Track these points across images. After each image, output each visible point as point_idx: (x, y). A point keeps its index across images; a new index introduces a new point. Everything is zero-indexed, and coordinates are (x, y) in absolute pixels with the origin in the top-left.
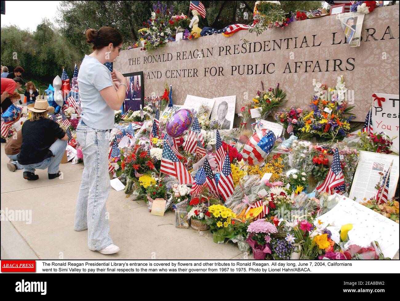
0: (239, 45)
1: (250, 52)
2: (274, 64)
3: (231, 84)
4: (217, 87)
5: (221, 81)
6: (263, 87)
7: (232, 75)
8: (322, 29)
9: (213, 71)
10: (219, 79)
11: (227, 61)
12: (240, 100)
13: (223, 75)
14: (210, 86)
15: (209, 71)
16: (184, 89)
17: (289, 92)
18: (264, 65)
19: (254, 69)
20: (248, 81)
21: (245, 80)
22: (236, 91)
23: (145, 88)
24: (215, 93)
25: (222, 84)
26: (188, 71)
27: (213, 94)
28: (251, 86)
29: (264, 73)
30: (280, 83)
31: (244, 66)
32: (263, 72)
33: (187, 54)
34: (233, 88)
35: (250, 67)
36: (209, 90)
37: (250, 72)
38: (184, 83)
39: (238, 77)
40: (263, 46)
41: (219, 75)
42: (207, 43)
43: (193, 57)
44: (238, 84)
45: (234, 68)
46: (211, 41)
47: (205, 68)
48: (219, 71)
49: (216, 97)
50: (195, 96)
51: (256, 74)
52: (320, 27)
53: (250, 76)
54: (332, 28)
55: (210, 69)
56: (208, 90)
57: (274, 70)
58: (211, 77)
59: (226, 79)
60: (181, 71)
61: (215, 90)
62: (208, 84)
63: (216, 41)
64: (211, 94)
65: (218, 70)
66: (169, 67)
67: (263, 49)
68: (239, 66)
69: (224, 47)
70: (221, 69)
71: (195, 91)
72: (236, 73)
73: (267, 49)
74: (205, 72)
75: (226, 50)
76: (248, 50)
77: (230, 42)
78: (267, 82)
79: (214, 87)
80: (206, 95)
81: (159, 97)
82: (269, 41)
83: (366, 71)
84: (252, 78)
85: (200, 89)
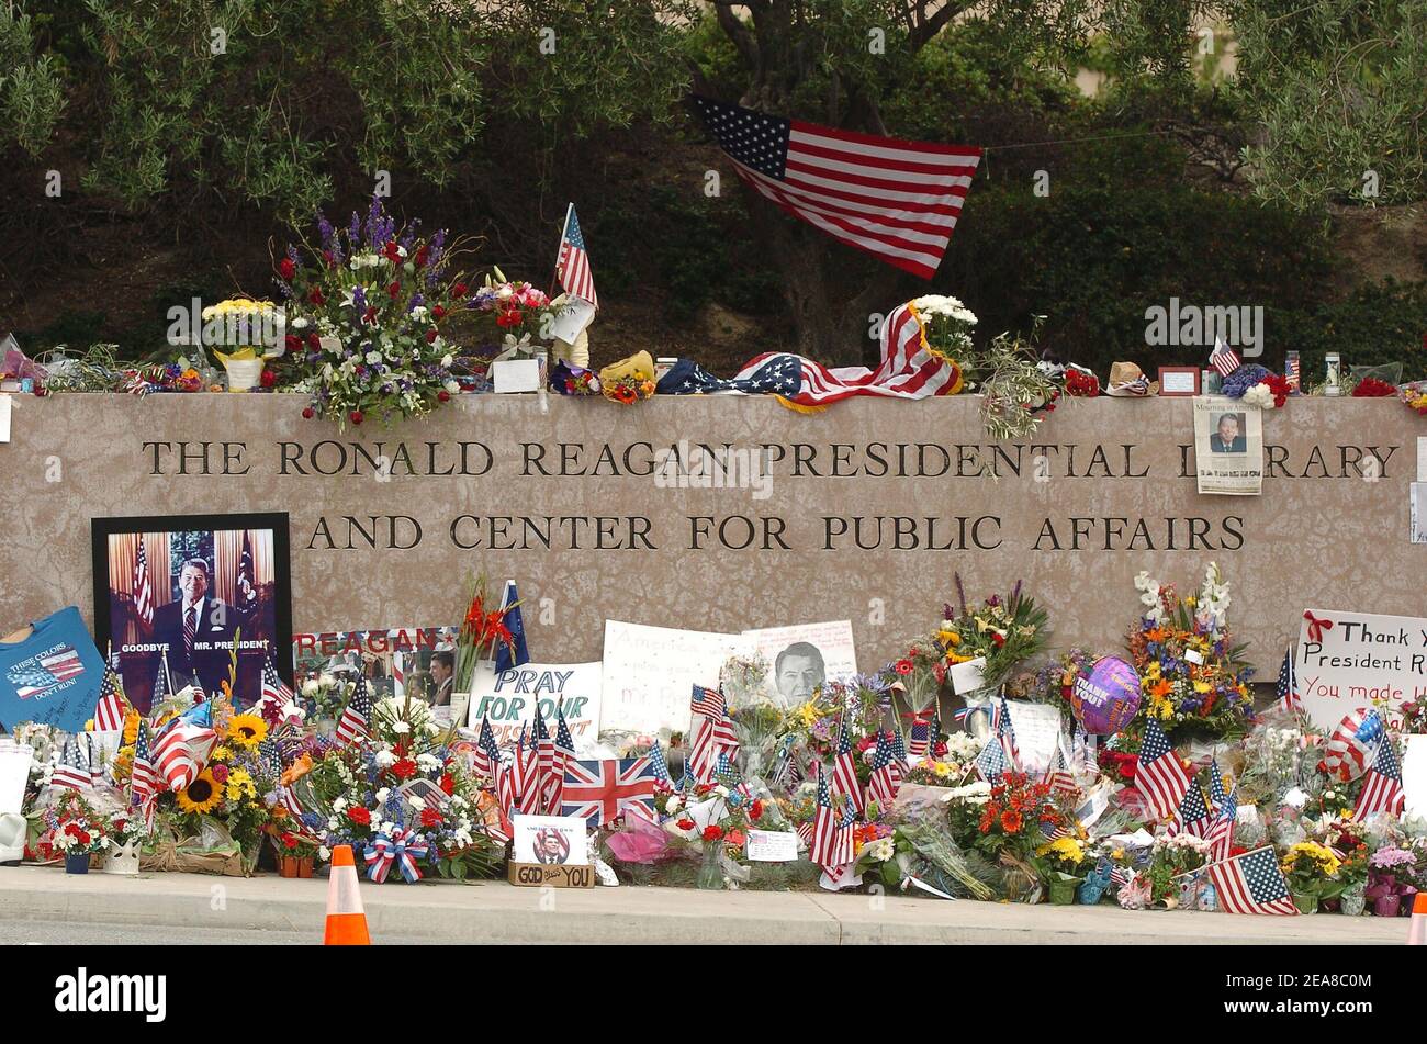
0: (853, 447)
1: (902, 473)
2: (998, 520)
3: (824, 581)
4: (757, 591)
5: (778, 567)
6: (961, 592)
7: (828, 547)
8: (1150, 431)
9: (737, 532)
10: (764, 561)
11: (801, 499)
12: (869, 637)
13: (785, 547)
14: (725, 584)
15: (714, 530)
16: (573, 595)
17: (1058, 607)
18: (962, 520)
19: (922, 533)
20: (899, 572)
21: (884, 566)
22: (849, 602)
23: (297, 591)
24: (747, 613)
25: (780, 577)
26: (593, 524)
27: (737, 614)
28: (914, 590)
29: (962, 546)
30: (1024, 580)
31: (880, 519)
32: (956, 543)
33: (588, 458)
34: (833, 595)
35: (905, 525)
36: (720, 603)
37: (906, 540)
38: (571, 572)
39: (857, 558)
40: (954, 460)
41: (767, 546)
42: (700, 423)
43: (622, 469)
44: (855, 580)
45: (836, 525)
46: (718, 416)
47: (694, 519)
48: (767, 532)
49: (753, 628)
50: (643, 623)
51: (930, 547)
52: (1144, 423)
53: (903, 556)
54: (1177, 432)
55: (718, 523)
56: (713, 602)
57: (997, 538)
58: (723, 554)
59: (800, 560)
60: (555, 522)
61: (749, 602)
62: (711, 576)
63: (744, 422)
64: (727, 618)
65: (759, 527)
66: (473, 501)
67: (953, 469)
68: (858, 520)
69: (785, 445)
70: (774, 526)
71: (643, 607)
72: (844, 542)
73: (967, 468)
74: (695, 531)
75: (798, 461)
76: (894, 466)
77: (812, 430)
78: (975, 575)
79: (743, 593)
80: (703, 619)
81: (412, 633)
82: (977, 447)
83: (1272, 551)
84: (914, 560)
85: (670, 599)
